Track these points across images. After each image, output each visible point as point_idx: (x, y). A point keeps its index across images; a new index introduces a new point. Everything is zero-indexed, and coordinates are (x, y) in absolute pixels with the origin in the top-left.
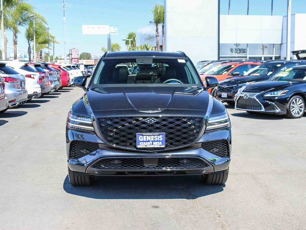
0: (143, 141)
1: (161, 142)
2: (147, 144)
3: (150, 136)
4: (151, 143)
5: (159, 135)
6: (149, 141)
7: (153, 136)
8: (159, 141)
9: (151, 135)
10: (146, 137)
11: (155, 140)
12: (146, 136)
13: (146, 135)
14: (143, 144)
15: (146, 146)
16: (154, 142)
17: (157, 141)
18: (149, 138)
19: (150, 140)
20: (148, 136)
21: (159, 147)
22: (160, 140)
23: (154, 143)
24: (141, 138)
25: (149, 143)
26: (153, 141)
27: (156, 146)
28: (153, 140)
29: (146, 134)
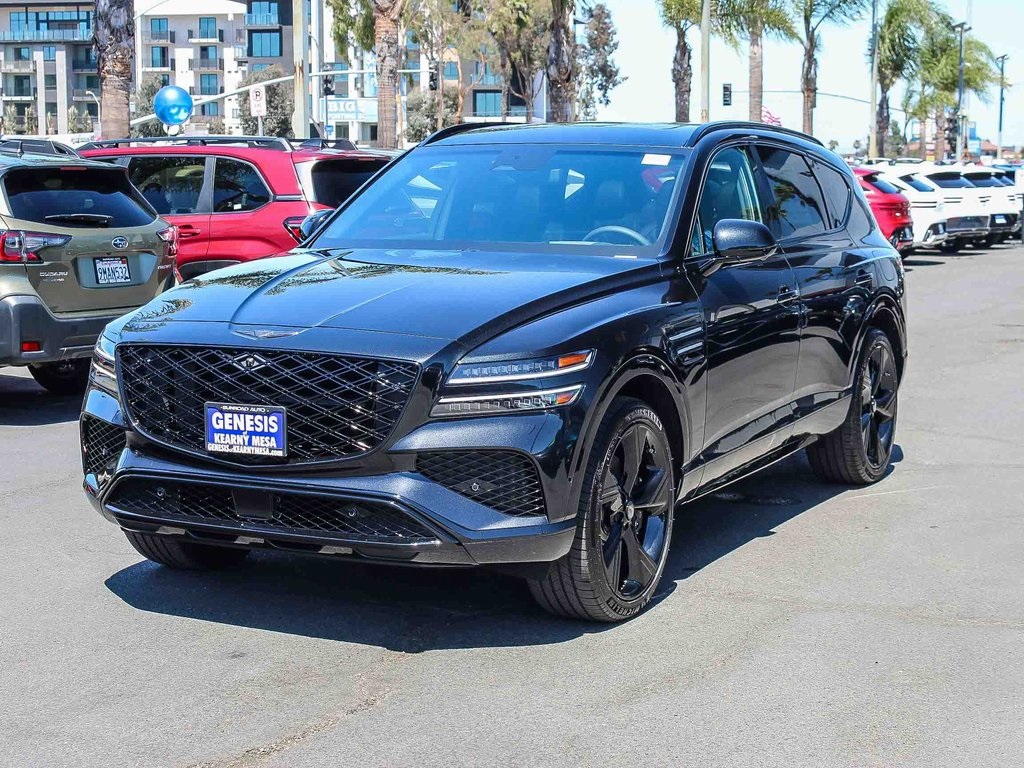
0: (224, 431)
1: (273, 439)
2: (233, 441)
3: (242, 416)
4: (247, 439)
5: (268, 415)
6: (239, 432)
7: (251, 417)
8: (269, 434)
9: (245, 413)
10: (232, 419)
11: (258, 430)
12: (230, 415)
13: (232, 412)
14: (222, 439)
15: (231, 447)
16: (253, 437)
17: (262, 434)
18: (239, 422)
19: (242, 428)
20: (236, 416)
21: (267, 453)
22: (272, 430)
23: (256, 440)
24: (218, 418)
25: (240, 439)
26: (251, 434)
27: (258, 452)
28: (252, 429)
29: (230, 408)
